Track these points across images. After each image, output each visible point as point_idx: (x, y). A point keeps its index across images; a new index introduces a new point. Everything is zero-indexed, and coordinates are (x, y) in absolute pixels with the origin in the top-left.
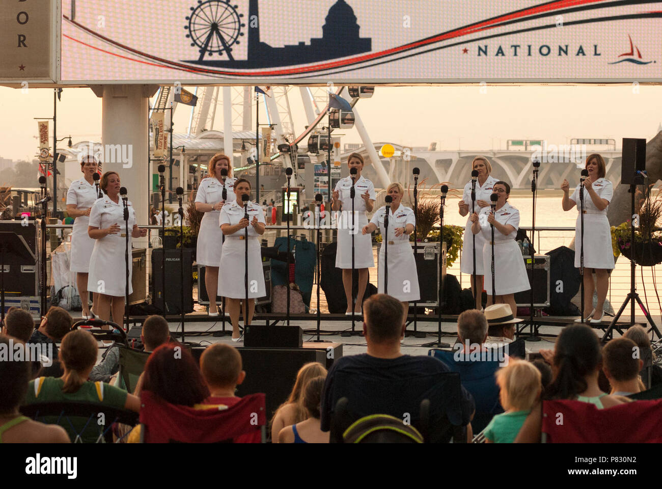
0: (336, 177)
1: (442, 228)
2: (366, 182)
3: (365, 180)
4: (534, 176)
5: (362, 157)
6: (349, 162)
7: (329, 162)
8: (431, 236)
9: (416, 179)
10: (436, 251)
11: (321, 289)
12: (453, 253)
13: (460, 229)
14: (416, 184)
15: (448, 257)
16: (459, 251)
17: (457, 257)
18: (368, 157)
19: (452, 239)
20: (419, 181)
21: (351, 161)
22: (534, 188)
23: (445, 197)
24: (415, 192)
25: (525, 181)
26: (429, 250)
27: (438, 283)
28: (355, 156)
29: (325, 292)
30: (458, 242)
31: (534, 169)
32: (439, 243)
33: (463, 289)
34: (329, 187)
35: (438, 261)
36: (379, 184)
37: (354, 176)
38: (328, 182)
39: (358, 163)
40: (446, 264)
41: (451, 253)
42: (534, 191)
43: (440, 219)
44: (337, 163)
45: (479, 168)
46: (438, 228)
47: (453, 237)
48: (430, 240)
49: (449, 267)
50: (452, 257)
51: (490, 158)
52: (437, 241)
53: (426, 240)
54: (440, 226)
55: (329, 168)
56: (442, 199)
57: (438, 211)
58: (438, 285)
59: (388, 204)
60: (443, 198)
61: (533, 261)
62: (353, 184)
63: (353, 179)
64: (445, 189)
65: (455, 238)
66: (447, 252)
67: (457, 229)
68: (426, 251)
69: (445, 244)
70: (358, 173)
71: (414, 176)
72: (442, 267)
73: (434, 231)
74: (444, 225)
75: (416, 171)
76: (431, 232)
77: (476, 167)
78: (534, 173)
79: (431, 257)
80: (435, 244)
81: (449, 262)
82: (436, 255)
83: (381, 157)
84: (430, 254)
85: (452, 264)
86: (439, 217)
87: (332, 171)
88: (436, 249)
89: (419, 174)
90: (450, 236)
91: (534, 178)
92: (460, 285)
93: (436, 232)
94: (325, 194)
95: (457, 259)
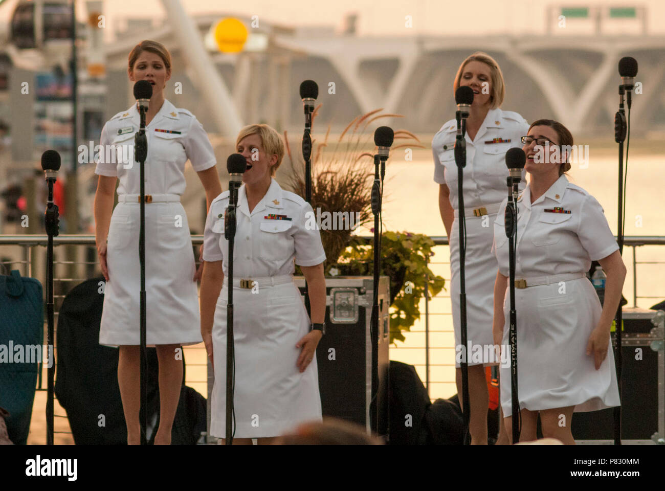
0: (93, 105)
1: (378, 240)
2: (178, 117)
3: (177, 111)
4: (622, 100)
5: (165, 51)
6: (131, 64)
7: (73, 65)
8: (347, 261)
9: (309, 110)
10: (362, 301)
11: (56, 402)
12: (408, 306)
13: (426, 243)
14: (309, 124)
15: (394, 316)
16: (422, 300)
17: (418, 315)
18: (177, 53)
19: (404, 268)
20: (317, 115)
21: (137, 63)
22: (621, 131)
23: (385, 158)
24: (307, 144)
25: (597, 115)
26: (342, 298)
27: (369, 384)
28: (148, 47)
29: (68, 412)
30: (420, 275)
31: (622, 83)
32: (371, 278)
33: (432, 401)
34: (74, 131)
35: (368, 327)
36: (211, 124)
37: (146, 102)
38: (73, 120)
39: (156, 66)
40: (388, 334)
41: (401, 307)
42: (623, 140)
43: (372, 216)
44: (96, 69)
45: (474, 80)
46: (366, 241)
47: (407, 263)
48: (347, 271)
49: (396, 341)
50: (403, 315)
51: (499, 55)
52: (365, 274)
53: (334, 272)
54: (372, 235)
55: (75, 82)
56: (377, 164)
57: (366, 193)
58: (369, 392)
59: (236, 177)
60: (380, 160)
61: (618, 326)
62: (143, 124)
63: (142, 110)
64: (384, 137)
65: (412, 266)
66: (392, 302)
67: (418, 242)
68: (334, 299)
69: (385, 281)
70: (154, 96)
71: (302, 103)
72: (379, 342)
73: (355, 249)
74: (384, 231)
75: (309, 90)
76: (349, 249)
77: (469, 76)
78: (621, 92)
79: (349, 316)
80: (358, 281)
81: (397, 329)
82: (362, 310)
83: (213, 53)
84: (348, 308)
85: (404, 333)
86: (368, 209)
87: (83, 89)
88: (360, 294)
89: (315, 97)
90: (397, 259)
91: (622, 105)
92: (425, 392)
93: (363, 250)
94: (64, 149)
95: (416, 322)
